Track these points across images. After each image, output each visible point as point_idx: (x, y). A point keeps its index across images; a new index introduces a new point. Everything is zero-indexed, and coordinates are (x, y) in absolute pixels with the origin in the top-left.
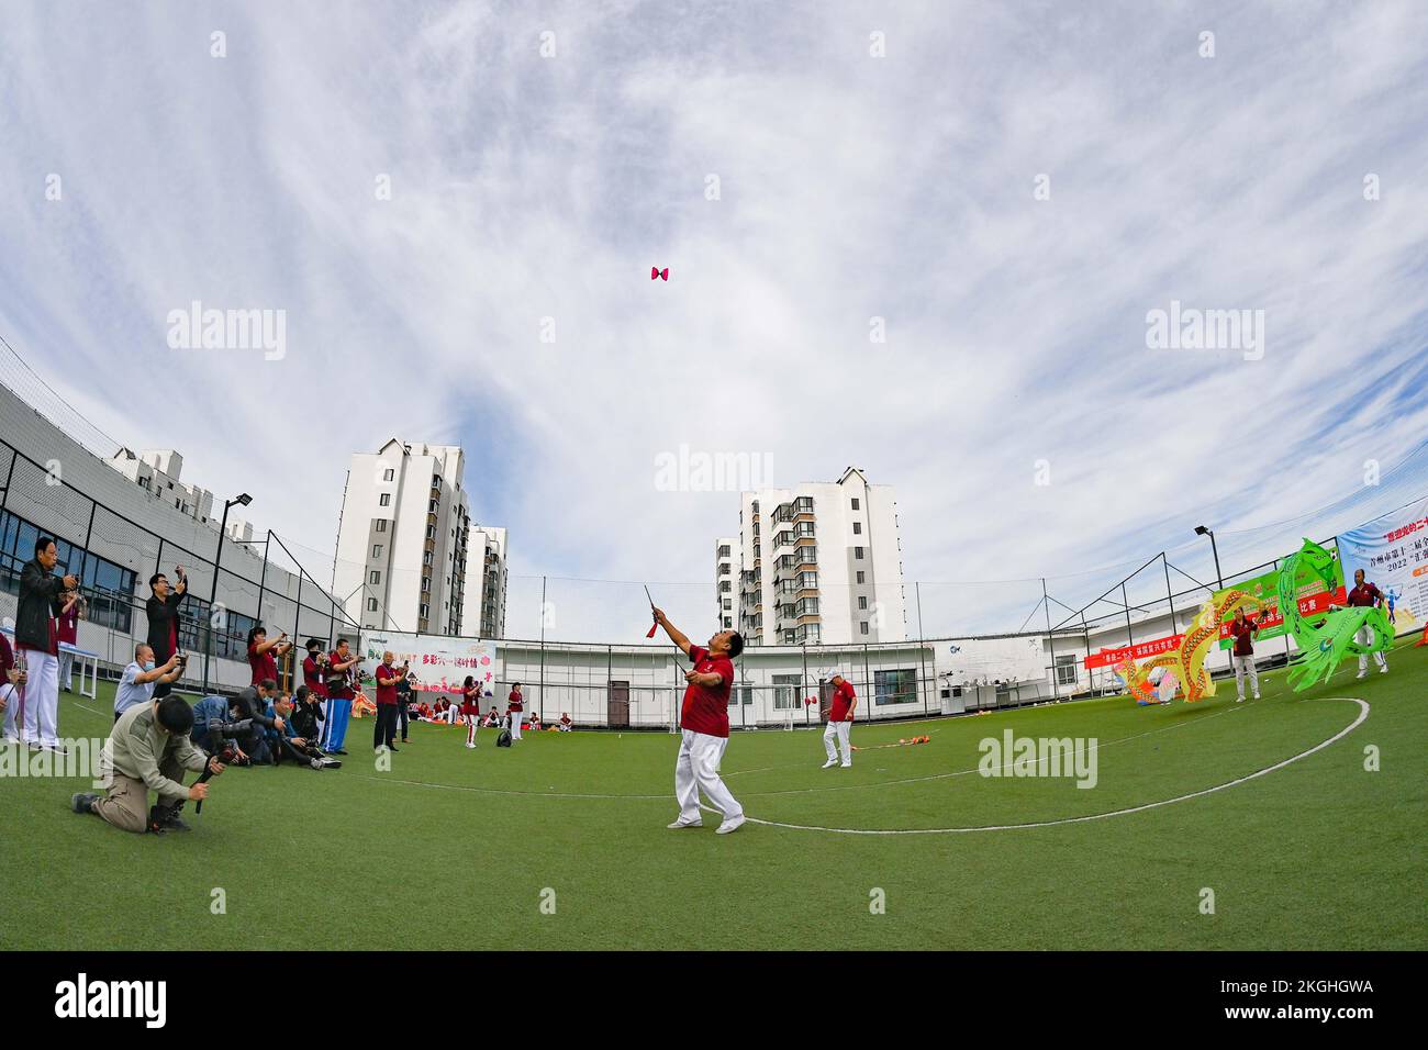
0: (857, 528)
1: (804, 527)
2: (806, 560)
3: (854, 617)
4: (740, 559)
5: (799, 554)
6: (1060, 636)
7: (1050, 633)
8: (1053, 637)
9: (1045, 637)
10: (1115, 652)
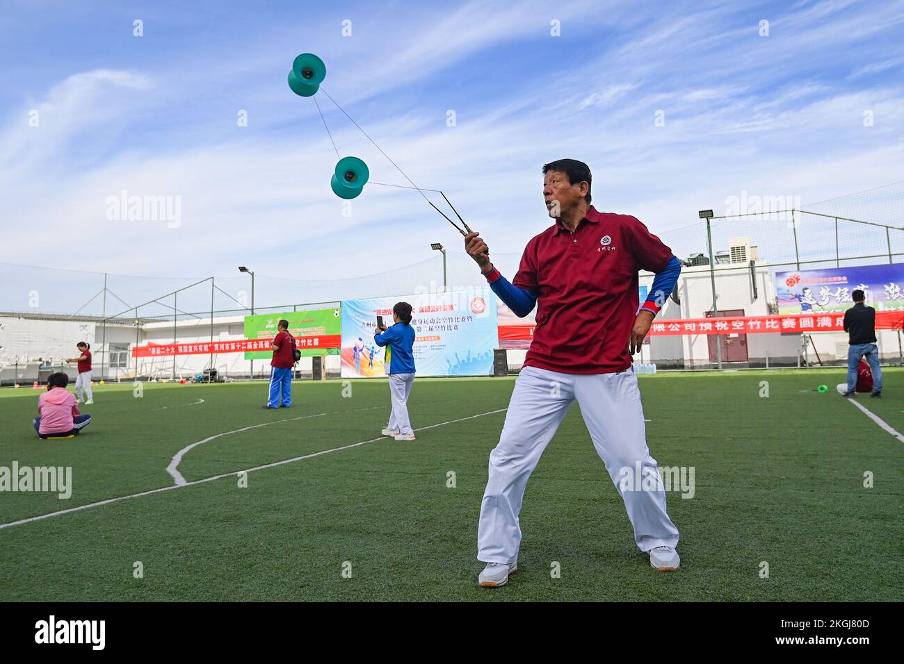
6: (115, 325)
7: (104, 321)
8: (107, 325)
9: (98, 324)
10: (161, 347)
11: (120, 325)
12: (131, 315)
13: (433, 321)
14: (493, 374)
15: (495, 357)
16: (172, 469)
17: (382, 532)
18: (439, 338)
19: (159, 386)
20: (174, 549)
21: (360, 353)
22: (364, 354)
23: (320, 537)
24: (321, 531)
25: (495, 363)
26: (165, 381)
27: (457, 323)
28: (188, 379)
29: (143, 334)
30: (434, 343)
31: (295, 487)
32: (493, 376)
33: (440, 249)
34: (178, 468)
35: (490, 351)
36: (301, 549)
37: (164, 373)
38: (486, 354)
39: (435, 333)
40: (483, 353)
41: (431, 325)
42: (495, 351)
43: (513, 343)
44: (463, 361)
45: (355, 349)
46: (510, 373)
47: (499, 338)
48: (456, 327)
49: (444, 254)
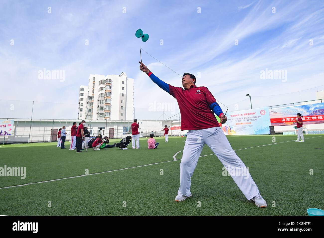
0: (123, 89)
1: (108, 87)
2: (108, 95)
3: (120, 111)
4: (88, 92)
5: (106, 93)
6: (166, 122)
7: (164, 121)
8: (164, 122)
9: (163, 122)
10: (177, 127)
11: (167, 122)
12: (170, 119)
13: (248, 118)
14: (270, 134)
15: (270, 129)
16: (174, 157)
17: (219, 175)
18: (251, 123)
19: (177, 137)
20: (170, 174)
21: (227, 128)
22: (229, 128)
23: (203, 175)
24: (204, 173)
25: (270, 130)
26: (178, 136)
27: (256, 118)
28: (183, 136)
29: (173, 124)
30: (249, 125)
31: (201, 162)
32: (270, 135)
33: (249, 96)
34: (175, 157)
35: (268, 127)
36: (198, 177)
37: (178, 134)
38: (267, 128)
39: (249, 122)
40: (266, 127)
41: (248, 119)
42: (270, 127)
43: (276, 124)
44: (259, 130)
45: (226, 127)
46: (276, 133)
47: (271, 122)
48: (256, 120)
49: (250, 97)
